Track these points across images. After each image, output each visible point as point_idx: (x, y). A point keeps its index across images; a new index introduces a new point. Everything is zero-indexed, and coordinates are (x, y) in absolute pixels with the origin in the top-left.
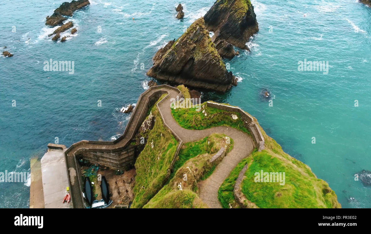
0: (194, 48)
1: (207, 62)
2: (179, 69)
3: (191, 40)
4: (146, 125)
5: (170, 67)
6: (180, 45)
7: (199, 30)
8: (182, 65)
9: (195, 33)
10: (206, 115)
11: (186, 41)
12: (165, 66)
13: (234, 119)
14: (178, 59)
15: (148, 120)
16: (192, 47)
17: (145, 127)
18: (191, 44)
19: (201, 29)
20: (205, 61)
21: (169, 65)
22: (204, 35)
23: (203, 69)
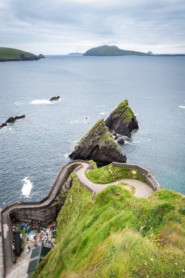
0: (99, 138)
1: (108, 147)
2: (88, 154)
3: (97, 133)
4: (65, 187)
5: (82, 153)
6: (89, 137)
7: (101, 126)
8: (90, 151)
9: (99, 128)
10: (112, 172)
11: (93, 134)
12: (78, 152)
13: (133, 173)
14: (87, 146)
15: (67, 183)
16: (97, 138)
17: (65, 188)
18: (96, 136)
19: (103, 126)
20: (107, 147)
21: (81, 152)
22: (105, 129)
23: (105, 153)
